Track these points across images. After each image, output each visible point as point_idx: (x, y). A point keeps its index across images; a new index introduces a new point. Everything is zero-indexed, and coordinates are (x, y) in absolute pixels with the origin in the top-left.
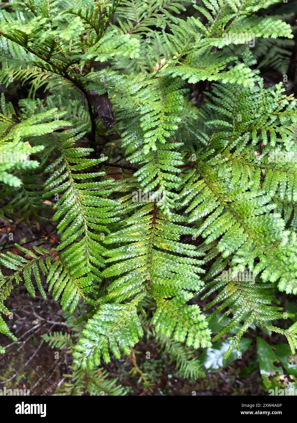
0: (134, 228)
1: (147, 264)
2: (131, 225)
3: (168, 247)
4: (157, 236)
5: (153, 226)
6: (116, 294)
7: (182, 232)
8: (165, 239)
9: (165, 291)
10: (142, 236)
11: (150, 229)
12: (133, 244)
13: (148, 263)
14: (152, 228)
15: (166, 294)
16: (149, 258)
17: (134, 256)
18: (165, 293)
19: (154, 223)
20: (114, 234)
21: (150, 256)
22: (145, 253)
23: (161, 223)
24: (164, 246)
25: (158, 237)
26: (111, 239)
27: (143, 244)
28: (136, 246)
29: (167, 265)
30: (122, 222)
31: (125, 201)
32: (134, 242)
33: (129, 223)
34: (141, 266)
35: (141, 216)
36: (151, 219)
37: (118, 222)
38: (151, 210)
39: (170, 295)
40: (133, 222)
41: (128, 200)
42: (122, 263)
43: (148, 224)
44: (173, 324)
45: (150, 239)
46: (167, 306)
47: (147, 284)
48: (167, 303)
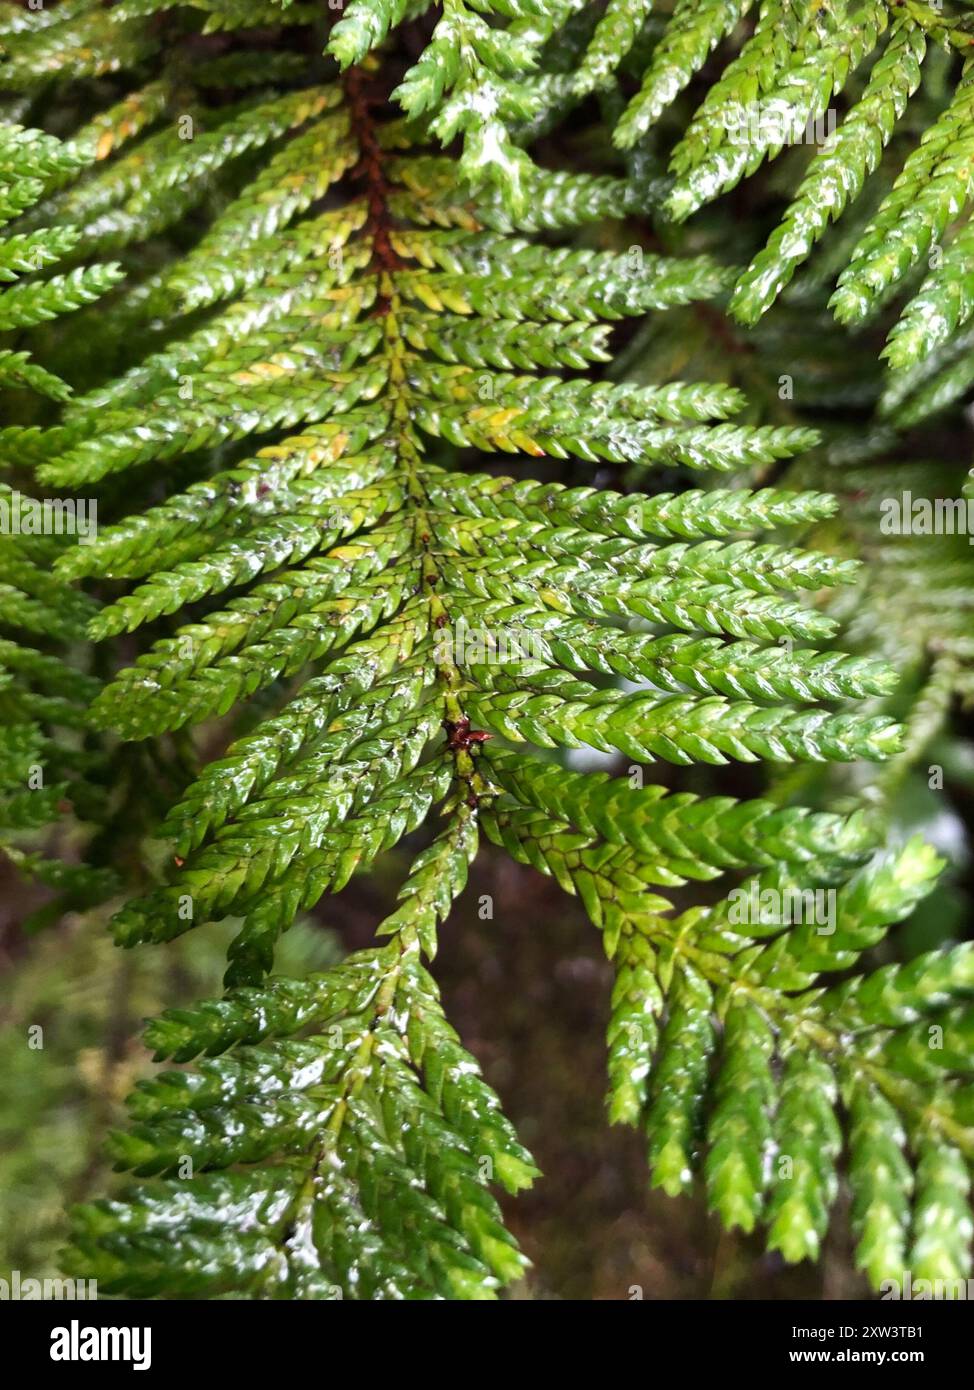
0: (242, 322)
1: (420, 591)
2: (217, 308)
3: (543, 435)
4: (431, 356)
5: (387, 287)
6: (240, 877)
7: (619, 299)
8: (498, 370)
9: (655, 831)
10: (318, 376)
11: (363, 315)
12: (266, 452)
13: (424, 584)
14: (382, 304)
15: (668, 853)
16: (420, 545)
17: (306, 549)
18: (654, 850)
19: (385, 262)
20: (102, 398)
21: (423, 528)
22: (381, 506)
23: (441, 255)
24: (503, 428)
25: (443, 370)
26: (94, 446)
27: (343, 442)
28: (295, 465)
29: (570, 575)
30: (143, 292)
31: (131, 143)
32: (277, 435)
33: (198, 292)
34: (382, 622)
35: (271, 224)
36: (353, 237)
37: (110, 298)
38: (341, 165)
39: (705, 856)
40: (229, 285)
41: (146, 132)
42: (219, 617)
43: (344, 279)
44: (820, 1135)
45: (384, 391)
46: (709, 960)
47: (464, 761)
48: (702, 931)
